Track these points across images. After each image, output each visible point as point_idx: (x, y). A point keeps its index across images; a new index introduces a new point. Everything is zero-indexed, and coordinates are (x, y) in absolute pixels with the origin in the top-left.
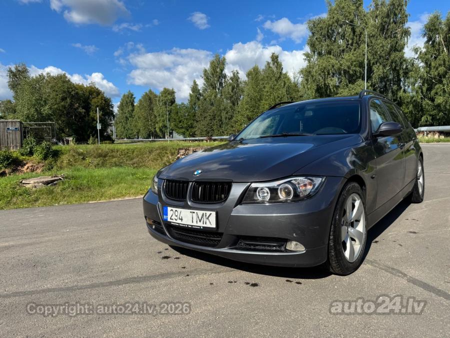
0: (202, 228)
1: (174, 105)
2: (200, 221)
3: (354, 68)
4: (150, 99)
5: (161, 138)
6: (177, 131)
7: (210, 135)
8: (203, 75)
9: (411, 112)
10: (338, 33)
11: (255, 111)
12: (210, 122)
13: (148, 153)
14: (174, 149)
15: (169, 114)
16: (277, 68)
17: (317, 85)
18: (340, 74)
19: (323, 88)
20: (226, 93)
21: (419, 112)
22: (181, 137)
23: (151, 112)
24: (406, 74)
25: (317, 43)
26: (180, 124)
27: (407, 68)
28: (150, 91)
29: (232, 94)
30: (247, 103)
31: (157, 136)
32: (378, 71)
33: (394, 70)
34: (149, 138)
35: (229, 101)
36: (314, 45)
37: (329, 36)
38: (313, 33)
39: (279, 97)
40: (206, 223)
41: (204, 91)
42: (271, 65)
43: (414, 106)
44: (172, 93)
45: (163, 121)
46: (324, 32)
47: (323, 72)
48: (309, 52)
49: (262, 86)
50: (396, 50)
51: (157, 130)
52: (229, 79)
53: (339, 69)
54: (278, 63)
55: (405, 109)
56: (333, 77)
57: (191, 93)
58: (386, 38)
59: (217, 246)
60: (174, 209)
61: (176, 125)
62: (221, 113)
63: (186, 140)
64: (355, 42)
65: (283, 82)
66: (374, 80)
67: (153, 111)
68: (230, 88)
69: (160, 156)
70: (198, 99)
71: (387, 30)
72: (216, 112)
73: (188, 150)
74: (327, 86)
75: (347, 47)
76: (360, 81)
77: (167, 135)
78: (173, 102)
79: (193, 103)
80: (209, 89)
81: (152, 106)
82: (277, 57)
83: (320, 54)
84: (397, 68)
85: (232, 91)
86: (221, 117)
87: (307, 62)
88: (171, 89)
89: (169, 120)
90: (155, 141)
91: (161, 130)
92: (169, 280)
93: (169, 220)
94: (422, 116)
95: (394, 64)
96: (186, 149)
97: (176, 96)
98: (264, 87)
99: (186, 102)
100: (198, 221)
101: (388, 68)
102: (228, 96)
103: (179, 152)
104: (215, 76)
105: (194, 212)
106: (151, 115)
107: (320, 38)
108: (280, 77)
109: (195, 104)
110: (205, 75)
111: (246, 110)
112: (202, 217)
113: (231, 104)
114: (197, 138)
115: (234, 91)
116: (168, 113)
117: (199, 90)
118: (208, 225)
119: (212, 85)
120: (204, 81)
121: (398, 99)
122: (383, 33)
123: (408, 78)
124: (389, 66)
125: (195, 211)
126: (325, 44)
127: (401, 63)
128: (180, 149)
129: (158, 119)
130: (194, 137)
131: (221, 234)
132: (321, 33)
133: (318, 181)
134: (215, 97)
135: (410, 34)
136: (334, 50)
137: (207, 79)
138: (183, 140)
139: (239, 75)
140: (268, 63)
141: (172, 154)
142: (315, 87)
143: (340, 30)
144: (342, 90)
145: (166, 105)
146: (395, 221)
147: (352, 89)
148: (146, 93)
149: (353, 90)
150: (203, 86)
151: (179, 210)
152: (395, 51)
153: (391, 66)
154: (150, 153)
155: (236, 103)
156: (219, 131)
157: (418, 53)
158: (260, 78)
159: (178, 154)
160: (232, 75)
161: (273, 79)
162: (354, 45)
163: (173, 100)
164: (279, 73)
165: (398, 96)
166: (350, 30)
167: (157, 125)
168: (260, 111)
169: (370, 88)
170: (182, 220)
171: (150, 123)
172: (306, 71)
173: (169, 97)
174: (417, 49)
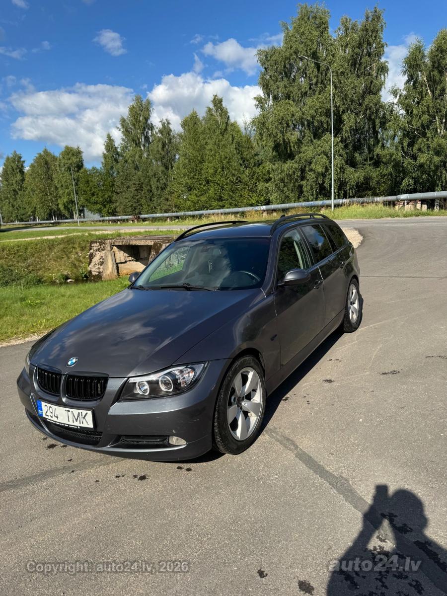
0: (79, 427)
1: (82, 170)
2: (77, 420)
3: (320, 118)
4: (46, 163)
5: (67, 218)
6: (90, 207)
7: (137, 211)
8: (120, 127)
9: (390, 174)
10: (299, 69)
11: (196, 177)
12: (136, 194)
13: (47, 249)
14: (84, 241)
15: (77, 184)
16: (221, 116)
17: (275, 141)
18: (303, 125)
19: (281, 144)
20: (155, 152)
21: (400, 174)
22: (97, 217)
23: (49, 181)
24: (383, 124)
25: (272, 82)
26: (93, 198)
27: (384, 117)
28: (46, 151)
29: (163, 153)
30: (185, 166)
31: (61, 216)
32: (350, 121)
33: (370, 119)
34: (50, 220)
35: (159, 163)
36: (267, 85)
37: (287, 73)
38: (266, 69)
39: (226, 158)
40: (83, 423)
41: (123, 150)
42: (213, 112)
43: (394, 167)
44: (78, 153)
45: (69, 194)
46: (280, 67)
47: (281, 123)
48: (262, 95)
49: (203, 142)
50: (371, 92)
51: (61, 207)
52: (157, 131)
53: (301, 119)
54: (222, 109)
55: (383, 170)
56: (294, 129)
57: (105, 152)
58: (358, 76)
59: (98, 445)
60: (49, 405)
61: (87, 200)
62: (150, 180)
63: (103, 221)
64: (320, 81)
65: (231, 136)
66: (345, 134)
67: (52, 180)
68: (160, 145)
69: (66, 252)
70: (116, 161)
71: (360, 64)
72: (142, 179)
73: (104, 243)
74: (286, 143)
75: (310, 88)
76: (327, 136)
77: (76, 213)
78: (80, 166)
79: (109, 167)
80: (130, 146)
81: (50, 172)
82: (221, 101)
83: (275, 98)
84: (373, 117)
85: (163, 149)
86: (151, 186)
87: (259, 109)
88: (76, 147)
89: (77, 193)
90: (59, 223)
91: (66, 207)
92: (51, 480)
93: (44, 416)
94: (403, 179)
95: (368, 112)
96: (101, 242)
97: (83, 158)
98: (206, 143)
99: (99, 166)
100: (74, 420)
101: (361, 117)
102: (158, 156)
103: (91, 246)
104: (137, 127)
105: (69, 411)
106: (50, 186)
107: (274, 76)
108: (226, 129)
109: (112, 168)
110: (123, 126)
111: (184, 175)
112: (78, 416)
113: (163, 168)
114: (119, 217)
115: (165, 149)
116: (74, 183)
117: (116, 148)
118: (85, 425)
119: (133, 140)
120: (122, 135)
121: (375, 157)
122: (355, 69)
123: (386, 129)
124: (363, 114)
125: (71, 410)
126: (281, 84)
127: (377, 110)
128: (92, 242)
129: (61, 192)
130: (115, 215)
131: (100, 433)
132: (277, 68)
133: (199, 368)
134: (141, 157)
135: (387, 71)
136: (294, 93)
137: (127, 132)
138: (100, 221)
139: (171, 127)
140: (210, 110)
141: (83, 249)
142: (272, 144)
143: (300, 65)
144: (306, 148)
145: (70, 171)
146: (316, 366)
147: (319, 146)
148: (40, 154)
149: (319, 148)
150: (122, 142)
151: (54, 407)
152: (369, 93)
153: (365, 113)
154: (50, 249)
155: (170, 167)
156: (149, 206)
157: (398, 97)
158: (200, 130)
159: (91, 249)
160: (161, 127)
161: (218, 132)
162: (319, 85)
163: (80, 164)
164: (225, 124)
165: (375, 153)
166: (313, 65)
167: (59, 201)
168: (203, 177)
169: (340, 144)
170: (57, 417)
171: (49, 197)
172: (259, 122)
173: (74, 159)
174: (396, 90)
